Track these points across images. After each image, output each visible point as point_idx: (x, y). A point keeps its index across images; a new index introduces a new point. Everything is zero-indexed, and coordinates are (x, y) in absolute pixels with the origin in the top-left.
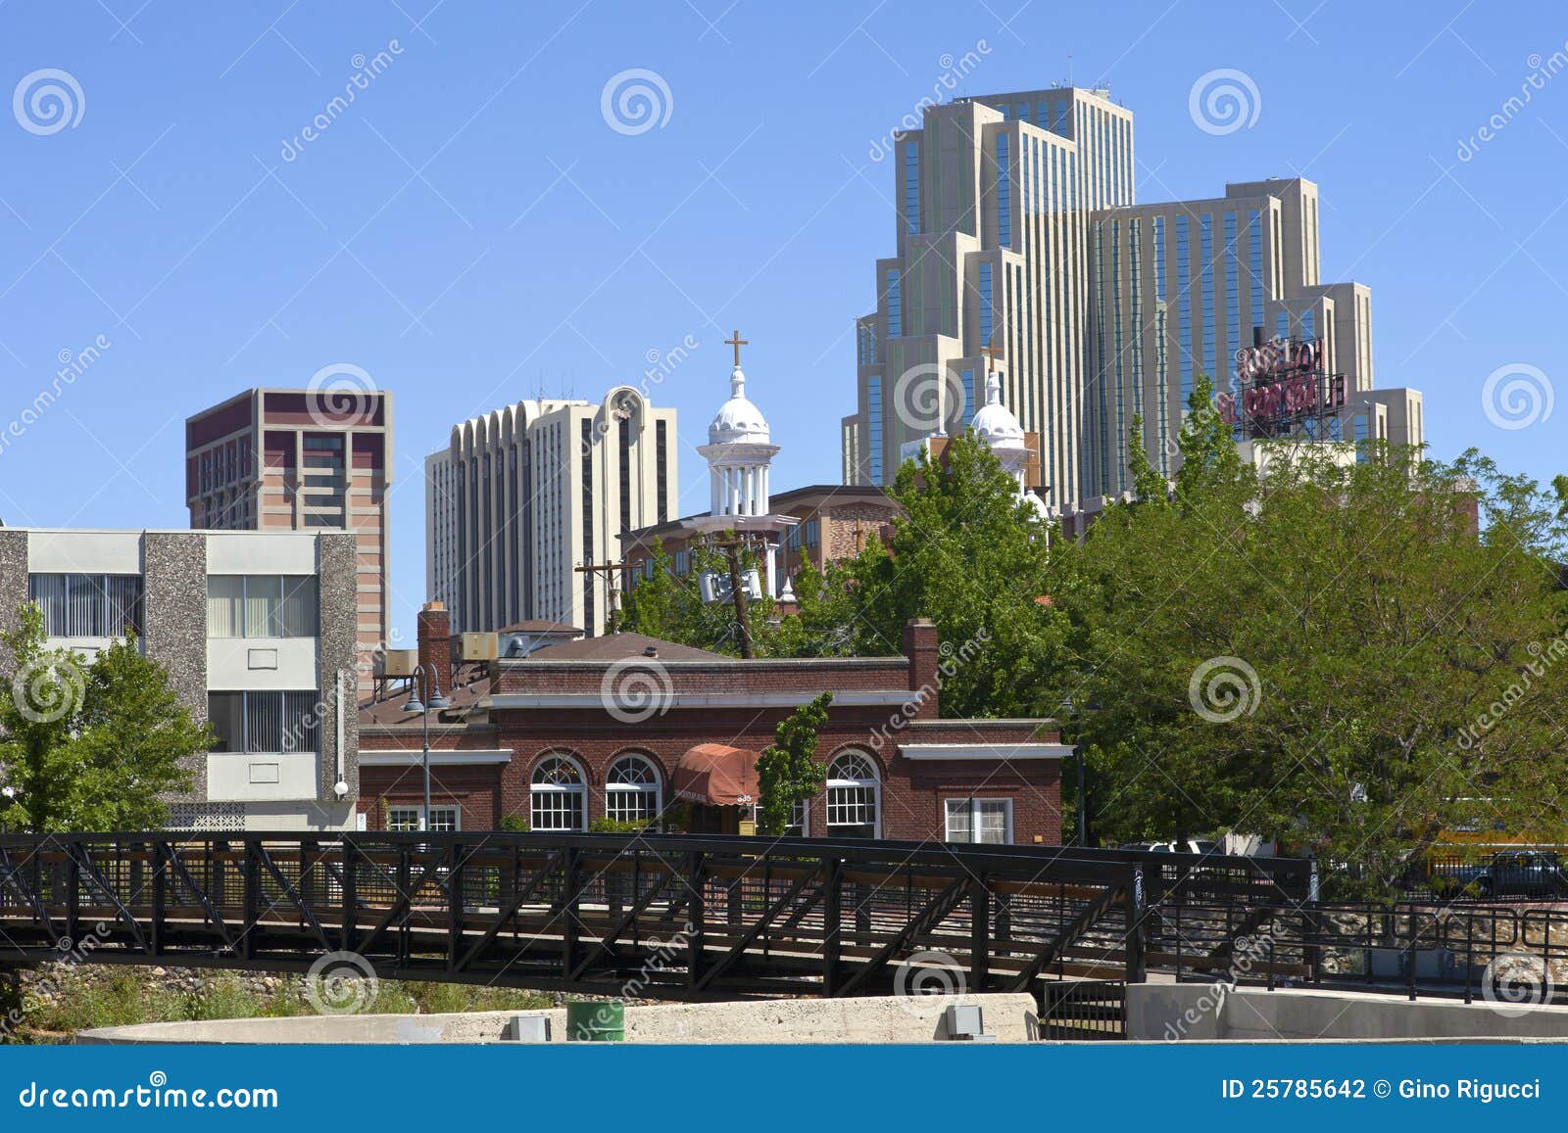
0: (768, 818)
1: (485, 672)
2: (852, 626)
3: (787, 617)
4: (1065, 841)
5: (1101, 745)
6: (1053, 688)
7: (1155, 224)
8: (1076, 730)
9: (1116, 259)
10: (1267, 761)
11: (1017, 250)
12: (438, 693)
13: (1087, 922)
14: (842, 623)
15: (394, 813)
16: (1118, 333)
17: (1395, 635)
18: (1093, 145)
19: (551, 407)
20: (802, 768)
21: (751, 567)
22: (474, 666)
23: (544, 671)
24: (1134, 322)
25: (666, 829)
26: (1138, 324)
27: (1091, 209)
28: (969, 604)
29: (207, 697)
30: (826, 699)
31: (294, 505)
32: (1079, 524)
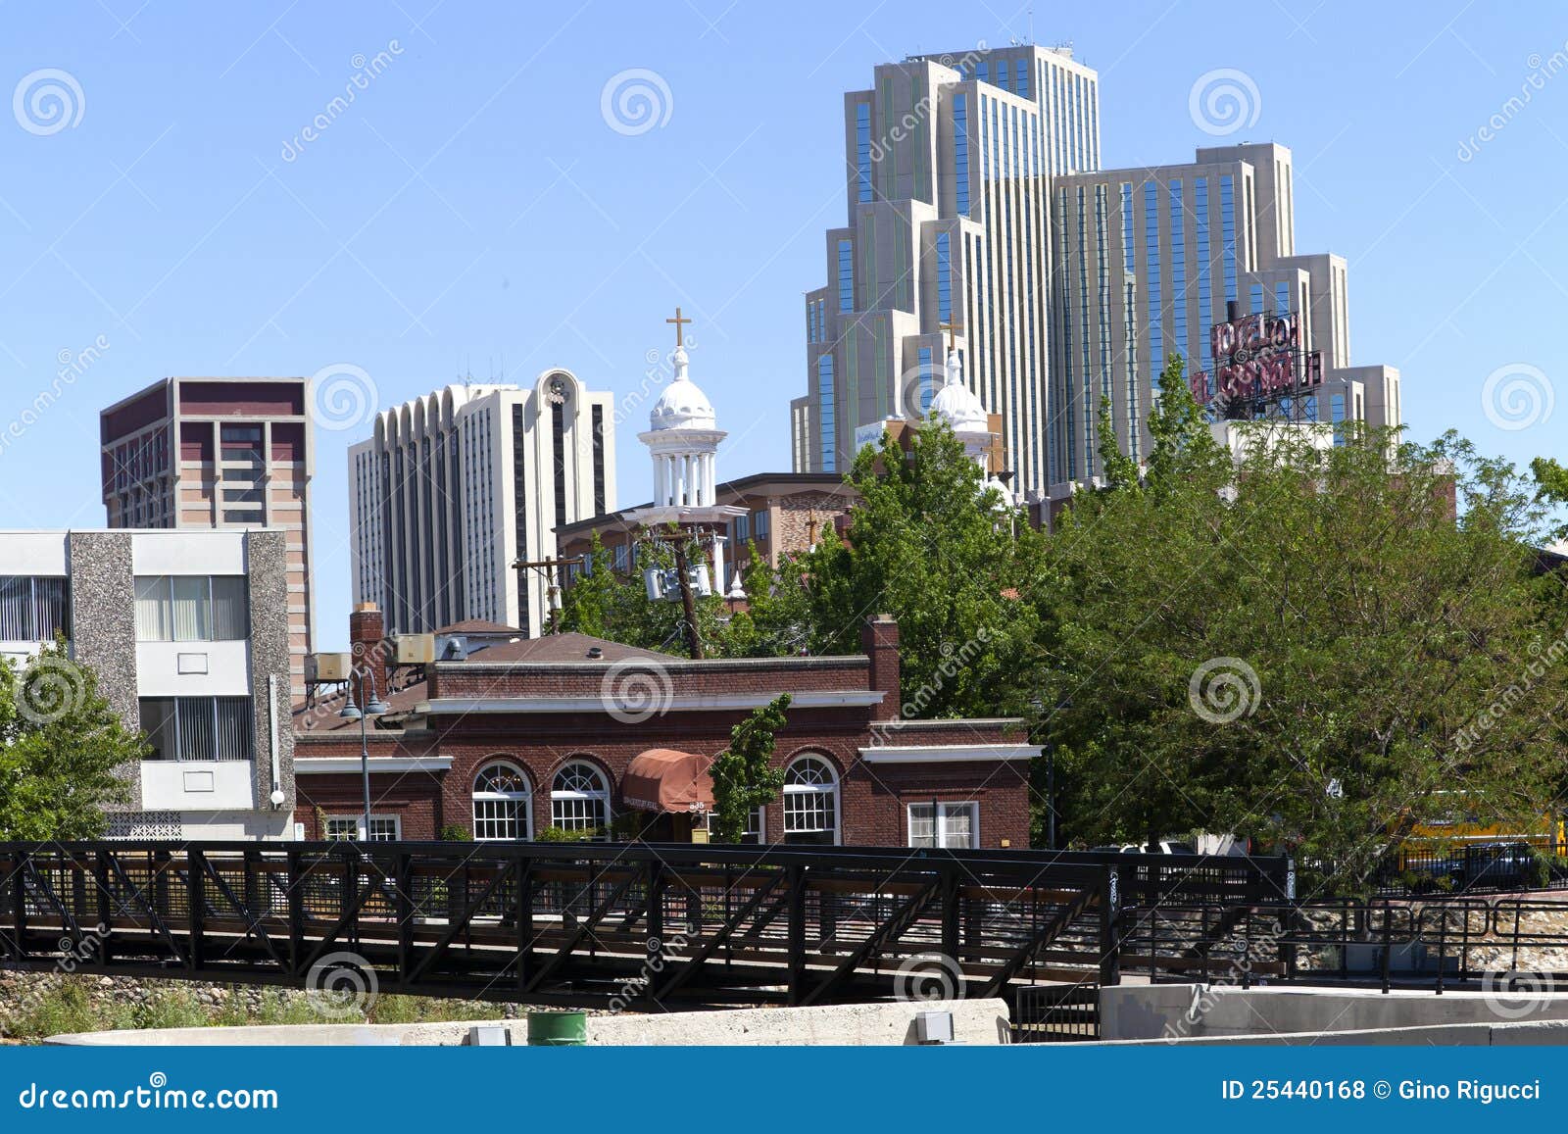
0: (722, 825)
1: (421, 676)
2: (808, 623)
3: (736, 614)
4: (1032, 845)
5: (1070, 745)
6: (1021, 686)
7: (1122, 191)
8: (1045, 730)
9: (1082, 227)
10: (1242, 758)
11: (976, 218)
12: (375, 698)
13: (1060, 925)
14: (796, 619)
15: (332, 823)
16: (1085, 307)
17: (1373, 625)
18: (1056, 106)
19: (479, 392)
20: (759, 774)
21: (699, 562)
22: (409, 670)
23: (484, 675)
24: (1101, 295)
25: (615, 837)
26: (1105, 298)
27: (1054, 174)
28: (931, 599)
29: (137, 704)
30: (784, 701)
31: (213, 501)
32: (1045, 512)
